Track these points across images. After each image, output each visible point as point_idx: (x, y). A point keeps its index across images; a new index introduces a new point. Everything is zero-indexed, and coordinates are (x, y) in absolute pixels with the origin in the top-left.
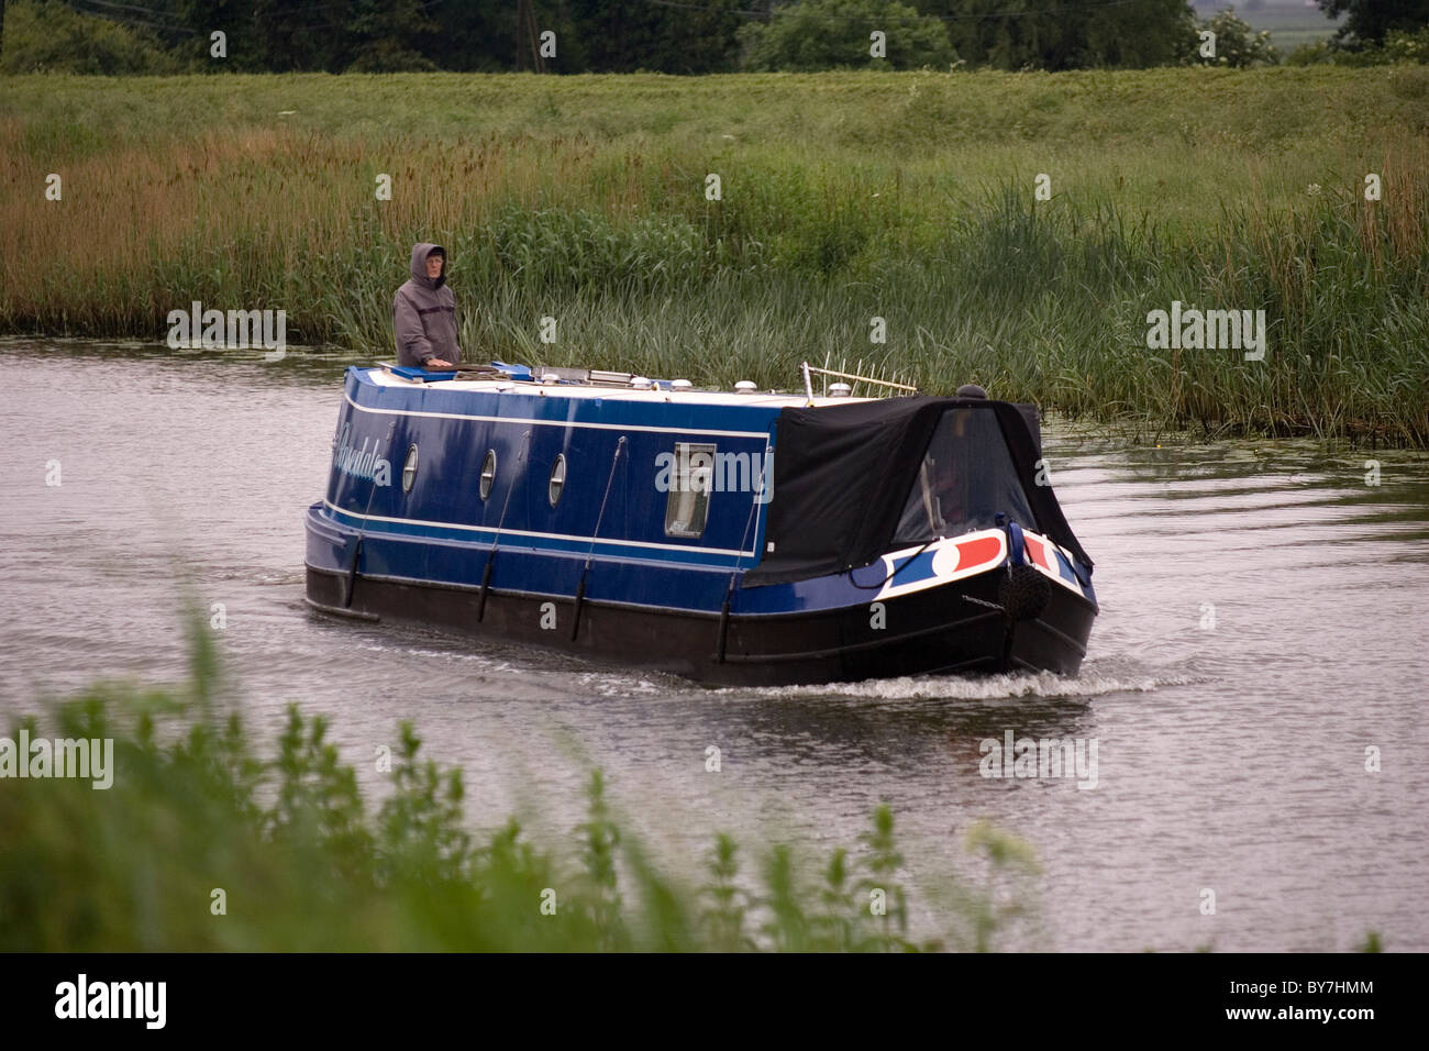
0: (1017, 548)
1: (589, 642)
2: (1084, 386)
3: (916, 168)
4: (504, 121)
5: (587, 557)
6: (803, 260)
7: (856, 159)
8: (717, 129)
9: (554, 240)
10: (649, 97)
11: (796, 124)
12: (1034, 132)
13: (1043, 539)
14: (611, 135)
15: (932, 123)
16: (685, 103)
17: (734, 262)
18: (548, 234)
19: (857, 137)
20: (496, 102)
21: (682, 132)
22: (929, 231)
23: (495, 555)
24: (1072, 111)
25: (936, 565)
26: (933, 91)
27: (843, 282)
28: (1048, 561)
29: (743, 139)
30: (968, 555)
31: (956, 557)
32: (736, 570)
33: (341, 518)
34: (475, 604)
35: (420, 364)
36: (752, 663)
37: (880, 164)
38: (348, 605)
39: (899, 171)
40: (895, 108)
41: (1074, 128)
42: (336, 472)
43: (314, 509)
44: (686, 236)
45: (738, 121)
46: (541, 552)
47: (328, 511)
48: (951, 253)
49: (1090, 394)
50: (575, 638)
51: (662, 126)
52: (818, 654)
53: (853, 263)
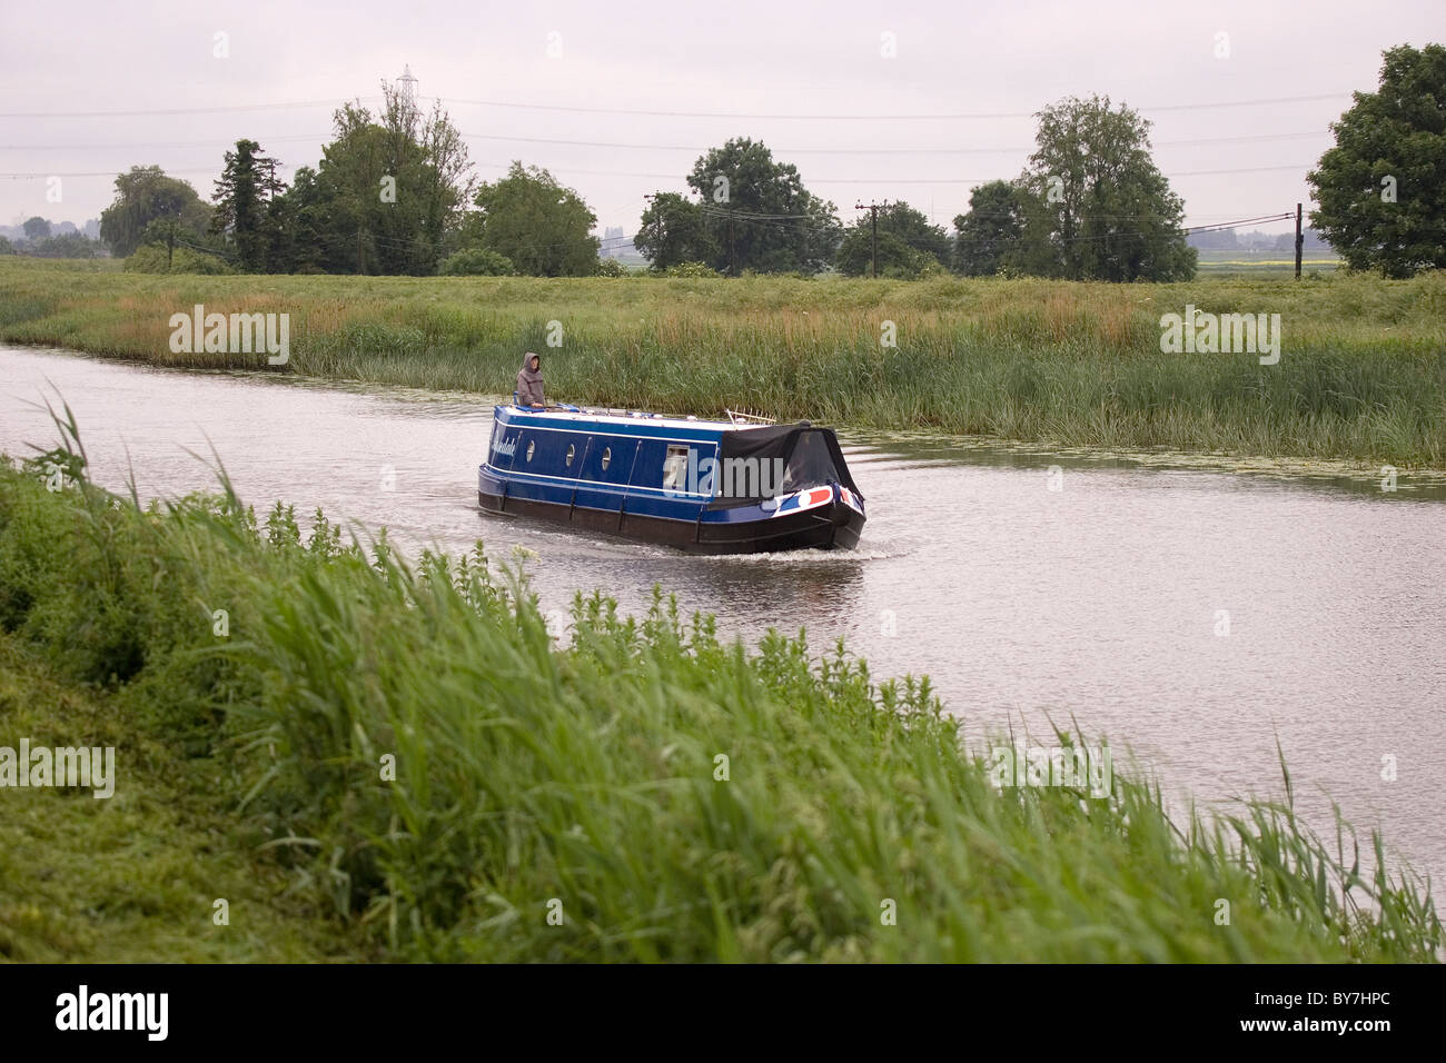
0: (838, 495)
1: (626, 531)
2: (561, 390)
3: (501, 311)
4: (352, 292)
5: (625, 494)
6: (461, 343)
7: (478, 307)
8: (430, 296)
9: (371, 334)
10: (405, 284)
11: (457, 295)
12: (543, 299)
13: (846, 490)
14: (392, 298)
15: (507, 295)
16: (418, 287)
17: (435, 343)
18: (369, 333)
19: (480, 300)
20: (349, 285)
21: (417, 297)
22: (505, 333)
23: (577, 491)
24: (557, 292)
25: (800, 502)
26: (507, 284)
27: (475, 352)
28: (849, 499)
29: (439, 300)
30: (815, 497)
31: (809, 499)
32: (703, 503)
33: (495, 471)
34: (567, 513)
35: (529, 405)
36: (711, 544)
37: (488, 309)
38: (503, 510)
39: (495, 313)
40: (494, 290)
41: (557, 298)
42: (491, 451)
43: (482, 467)
44: (418, 334)
45: (437, 293)
46: (599, 490)
47: (488, 468)
48: (515, 343)
49: (563, 393)
50: (620, 529)
51: (409, 295)
52: (744, 541)
53: (479, 344)
